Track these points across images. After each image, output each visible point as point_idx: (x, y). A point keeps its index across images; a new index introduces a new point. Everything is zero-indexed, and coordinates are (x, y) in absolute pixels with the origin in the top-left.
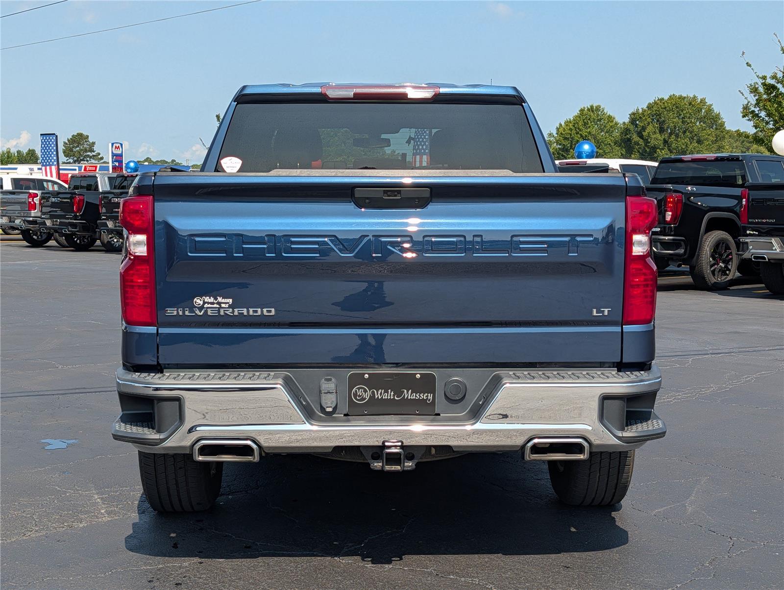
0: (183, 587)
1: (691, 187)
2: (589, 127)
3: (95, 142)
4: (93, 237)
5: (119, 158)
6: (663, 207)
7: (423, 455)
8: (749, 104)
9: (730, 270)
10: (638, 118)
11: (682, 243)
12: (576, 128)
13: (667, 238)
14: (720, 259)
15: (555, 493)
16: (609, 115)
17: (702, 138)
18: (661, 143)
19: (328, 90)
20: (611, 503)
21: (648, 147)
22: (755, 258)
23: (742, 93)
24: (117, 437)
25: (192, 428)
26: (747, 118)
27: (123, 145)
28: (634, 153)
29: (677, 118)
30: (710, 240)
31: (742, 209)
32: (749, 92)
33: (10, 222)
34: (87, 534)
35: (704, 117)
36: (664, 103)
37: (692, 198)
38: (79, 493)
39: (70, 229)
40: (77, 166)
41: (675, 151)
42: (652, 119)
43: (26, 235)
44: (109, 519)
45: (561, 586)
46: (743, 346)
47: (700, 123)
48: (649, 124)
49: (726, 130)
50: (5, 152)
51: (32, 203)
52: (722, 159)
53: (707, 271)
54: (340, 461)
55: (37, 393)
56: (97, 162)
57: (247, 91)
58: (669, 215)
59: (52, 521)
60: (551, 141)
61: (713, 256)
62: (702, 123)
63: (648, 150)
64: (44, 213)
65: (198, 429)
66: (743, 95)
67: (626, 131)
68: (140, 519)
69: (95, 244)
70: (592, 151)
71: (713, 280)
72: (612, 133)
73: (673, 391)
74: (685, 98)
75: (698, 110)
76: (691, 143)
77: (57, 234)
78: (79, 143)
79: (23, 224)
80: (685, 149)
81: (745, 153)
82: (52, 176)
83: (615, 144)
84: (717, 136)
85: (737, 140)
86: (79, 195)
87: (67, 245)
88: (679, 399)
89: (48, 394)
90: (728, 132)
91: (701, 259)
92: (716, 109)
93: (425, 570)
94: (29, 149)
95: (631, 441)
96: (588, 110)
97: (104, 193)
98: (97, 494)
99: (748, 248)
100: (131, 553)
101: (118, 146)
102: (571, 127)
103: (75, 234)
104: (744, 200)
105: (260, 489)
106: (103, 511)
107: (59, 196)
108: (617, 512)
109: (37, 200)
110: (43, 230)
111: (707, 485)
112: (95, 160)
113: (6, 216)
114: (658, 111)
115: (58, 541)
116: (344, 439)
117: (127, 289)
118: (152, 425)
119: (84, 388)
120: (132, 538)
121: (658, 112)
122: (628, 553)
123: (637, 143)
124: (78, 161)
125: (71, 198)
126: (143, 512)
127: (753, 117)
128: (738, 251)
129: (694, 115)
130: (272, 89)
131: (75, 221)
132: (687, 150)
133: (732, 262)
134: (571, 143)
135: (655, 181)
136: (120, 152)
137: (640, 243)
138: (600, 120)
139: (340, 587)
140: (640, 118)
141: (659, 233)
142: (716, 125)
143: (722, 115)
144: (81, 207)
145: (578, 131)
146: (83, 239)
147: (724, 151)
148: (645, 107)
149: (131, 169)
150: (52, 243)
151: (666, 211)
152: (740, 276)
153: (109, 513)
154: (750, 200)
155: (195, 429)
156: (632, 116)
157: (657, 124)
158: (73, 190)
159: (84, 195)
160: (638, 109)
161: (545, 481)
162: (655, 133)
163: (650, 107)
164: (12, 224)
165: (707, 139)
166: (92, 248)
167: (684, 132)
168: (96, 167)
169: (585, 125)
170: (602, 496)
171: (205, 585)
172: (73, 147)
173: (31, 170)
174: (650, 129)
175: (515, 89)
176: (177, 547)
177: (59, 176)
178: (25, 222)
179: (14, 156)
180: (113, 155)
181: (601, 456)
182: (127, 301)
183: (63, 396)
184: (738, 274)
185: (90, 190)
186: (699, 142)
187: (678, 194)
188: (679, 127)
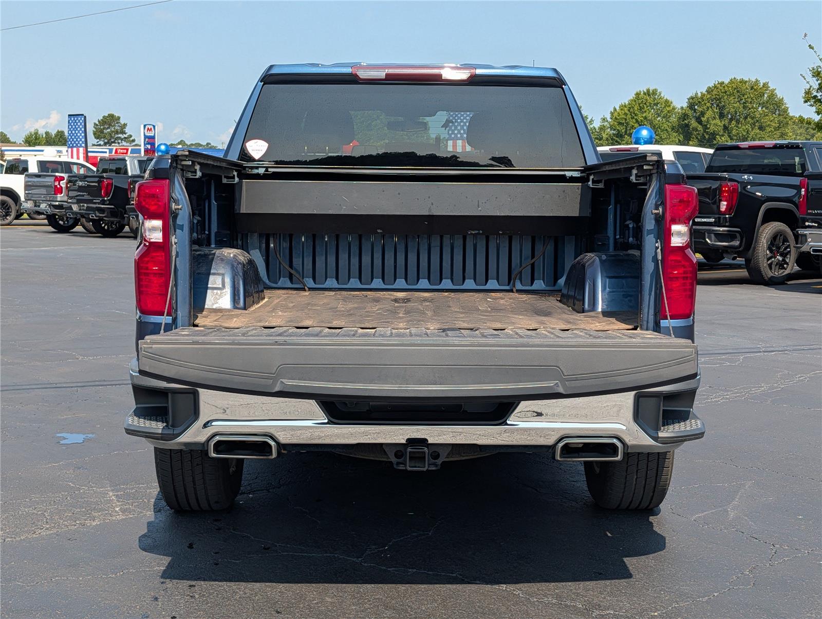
0: (196, 589)
1: (748, 176)
2: (645, 112)
3: (126, 124)
4: (122, 223)
5: (151, 141)
6: (718, 196)
7: (448, 454)
8: (812, 89)
9: (787, 264)
10: (697, 102)
11: (738, 235)
12: (631, 112)
13: (721, 229)
14: (778, 252)
15: (590, 496)
16: (667, 99)
17: (764, 125)
18: (721, 129)
19: (359, 70)
20: (649, 507)
21: (707, 133)
22: (815, 251)
23: (804, 77)
24: (130, 432)
25: (208, 422)
26: (809, 103)
27: (156, 127)
28: (692, 139)
29: (738, 103)
30: (767, 231)
31: (801, 200)
32: (811, 75)
33: (35, 206)
34: (99, 532)
35: (767, 102)
36: (724, 87)
37: (749, 187)
38: (93, 490)
39: (98, 214)
40: (107, 149)
41: (736, 138)
42: (711, 104)
43: (52, 220)
44: (123, 517)
45: (592, 593)
46: (798, 344)
47: (762, 108)
48: (708, 108)
49: (790, 116)
50: (33, 133)
51: (58, 186)
52: (781, 147)
53: (764, 264)
54: (365, 459)
55: (55, 386)
56: (128, 144)
57: (274, 71)
58: (724, 205)
59: (64, 519)
60: (604, 126)
61: (770, 249)
62: (764, 109)
63: (707, 137)
64: (71, 198)
65: (214, 423)
66: (805, 79)
67: (685, 116)
68: (156, 518)
69: (124, 231)
70: (651, 137)
71: (770, 274)
72: (669, 118)
73: (722, 390)
74: (746, 82)
75: (761, 95)
76: (752, 130)
77: (84, 219)
78: (110, 125)
79: (49, 209)
80: (746, 136)
81: (809, 140)
82: (78, 158)
83: (673, 129)
84: (780, 122)
85: (801, 127)
86: (107, 178)
87: (94, 230)
88: (727, 398)
89: (67, 386)
90: (791, 118)
91: (757, 251)
92: (779, 94)
93: (451, 575)
94: (58, 131)
95: (667, 442)
96: (645, 94)
97: (134, 176)
98: (112, 490)
99: (806, 241)
100: (144, 553)
101: (151, 128)
102: (627, 112)
103: (102, 220)
104: (803, 190)
105: (282, 487)
106: (117, 509)
107: (86, 179)
108: (655, 517)
109: (63, 184)
110: (69, 215)
111: (752, 489)
112: (127, 142)
113: (30, 200)
114: (718, 95)
115: (69, 540)
116: (369, 436)
117: (141, 277)
118: (166, 419)
119: (104, 381)
120: (146, 538)
121: (717, 97)
122: (664, 560)
123: (696, 129)
124: (109, 143)
125: (99, 182)
126: (160, 511)
127: (815, 102)
128: (797, 244)
129: (757, 100)
130: (300, 69)
131: (102, 206)
132: (748, 137)
133: (790, 255)
134: (626, 129)
135: (710, 169)
136: (153, 135)
137: (679, 234)
138: (656, 104)
139: (361, 591)
140: (699, 102)
141: (713, 224)
142: (779, 110)
143: (785, 101)
144: (109, 192)
145: (633, 115)
146: (111, 224)
147: (788, 138)
148: (704, 91)
149: (162, 151)
150: (79, 228)
151: (721, 200)
152: (799, 271)
153: (123, 511)
154: (810, 190)
155: (211, 423)
156: (691, 100)
157: (716, 109)
158: (101, 173)
159: (112, 179)
160: (697, 94)
161: (581, 483)
162: (714, 118)
163: (709, 91)
164: (37, 208)
165: (769, 126)
166: (121, 234)
167: (746, 118)
168: (127, 150)
169: (640, 110)
170: (640, 500)
171: (220, 587)
172: (104, 129)
173: (59, 152)
174: (709, 114)
175: (555, 70)
176: (193, 548)
177: (87, 158)
178: (51, 207)
179: (42, 137)
180: (146, 137)
181: (638, 456)
182: (142, 289)
183: (82, 388)
184: (797, 268)
185: (119, 174)
186: (761, 128)
187: (733, 183)
188: (740, 112)
